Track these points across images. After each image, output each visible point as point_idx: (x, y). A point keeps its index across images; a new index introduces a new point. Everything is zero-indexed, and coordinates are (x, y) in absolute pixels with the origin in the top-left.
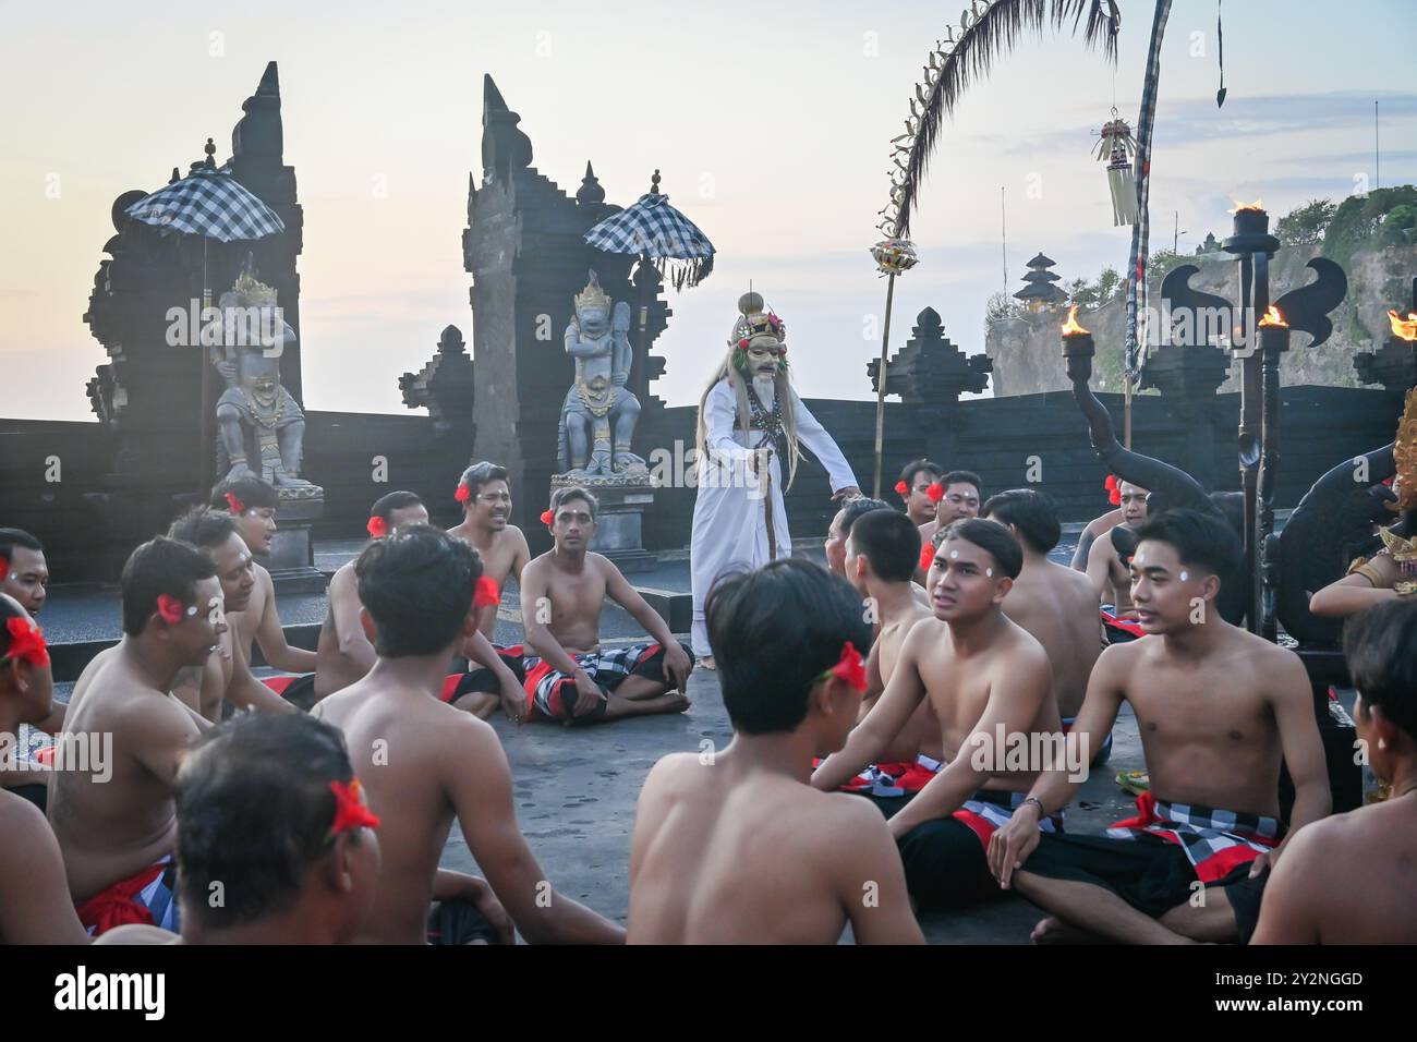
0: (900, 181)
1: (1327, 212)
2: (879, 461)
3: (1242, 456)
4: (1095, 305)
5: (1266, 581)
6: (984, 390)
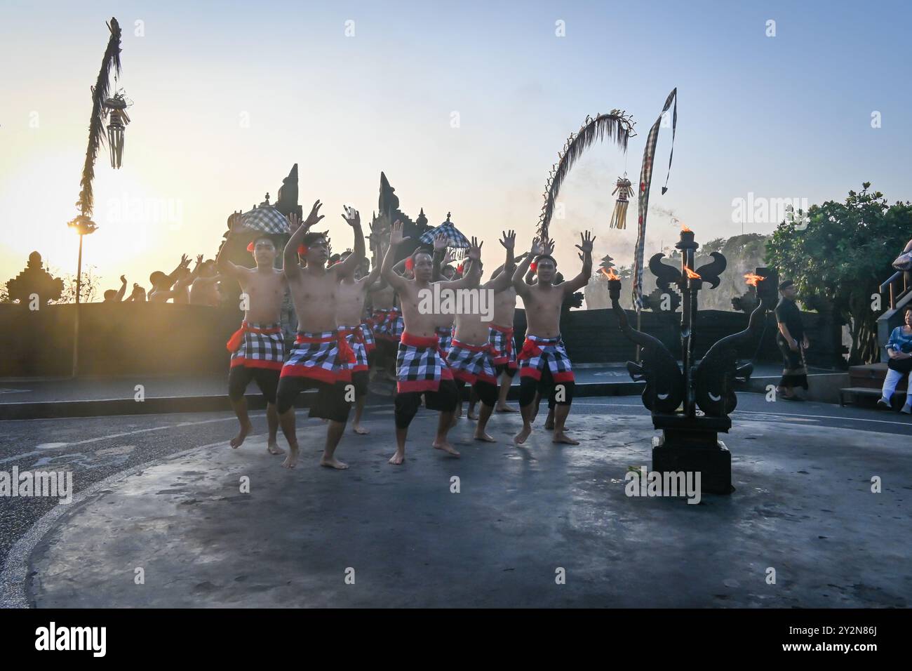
1: (722, 243)
3: (683, 334)
4: (629, 276)
5: (691, 386)
6: (580, 307)
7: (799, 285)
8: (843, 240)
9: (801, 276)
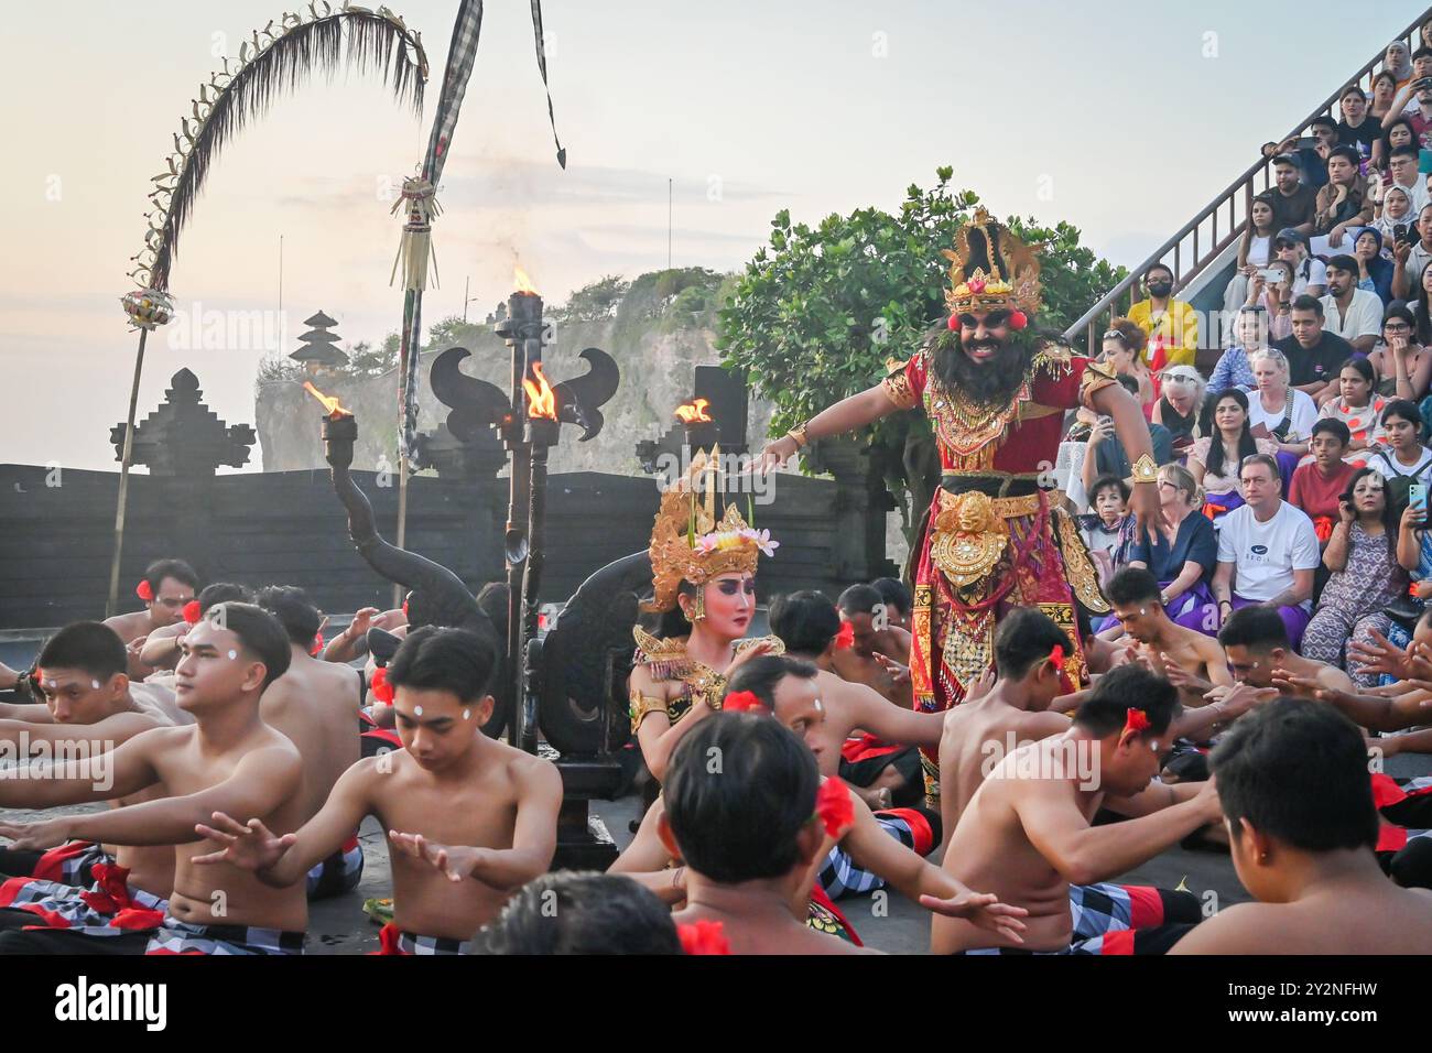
0: (159, 225)
1: (619, 289)
2: (120, 540)
3: (509, 555)
4: (378, 371)
5: (527, 689)
6: (244, 464)
7: (794, 411)
8: (893, 305)
9: (798, 390)
